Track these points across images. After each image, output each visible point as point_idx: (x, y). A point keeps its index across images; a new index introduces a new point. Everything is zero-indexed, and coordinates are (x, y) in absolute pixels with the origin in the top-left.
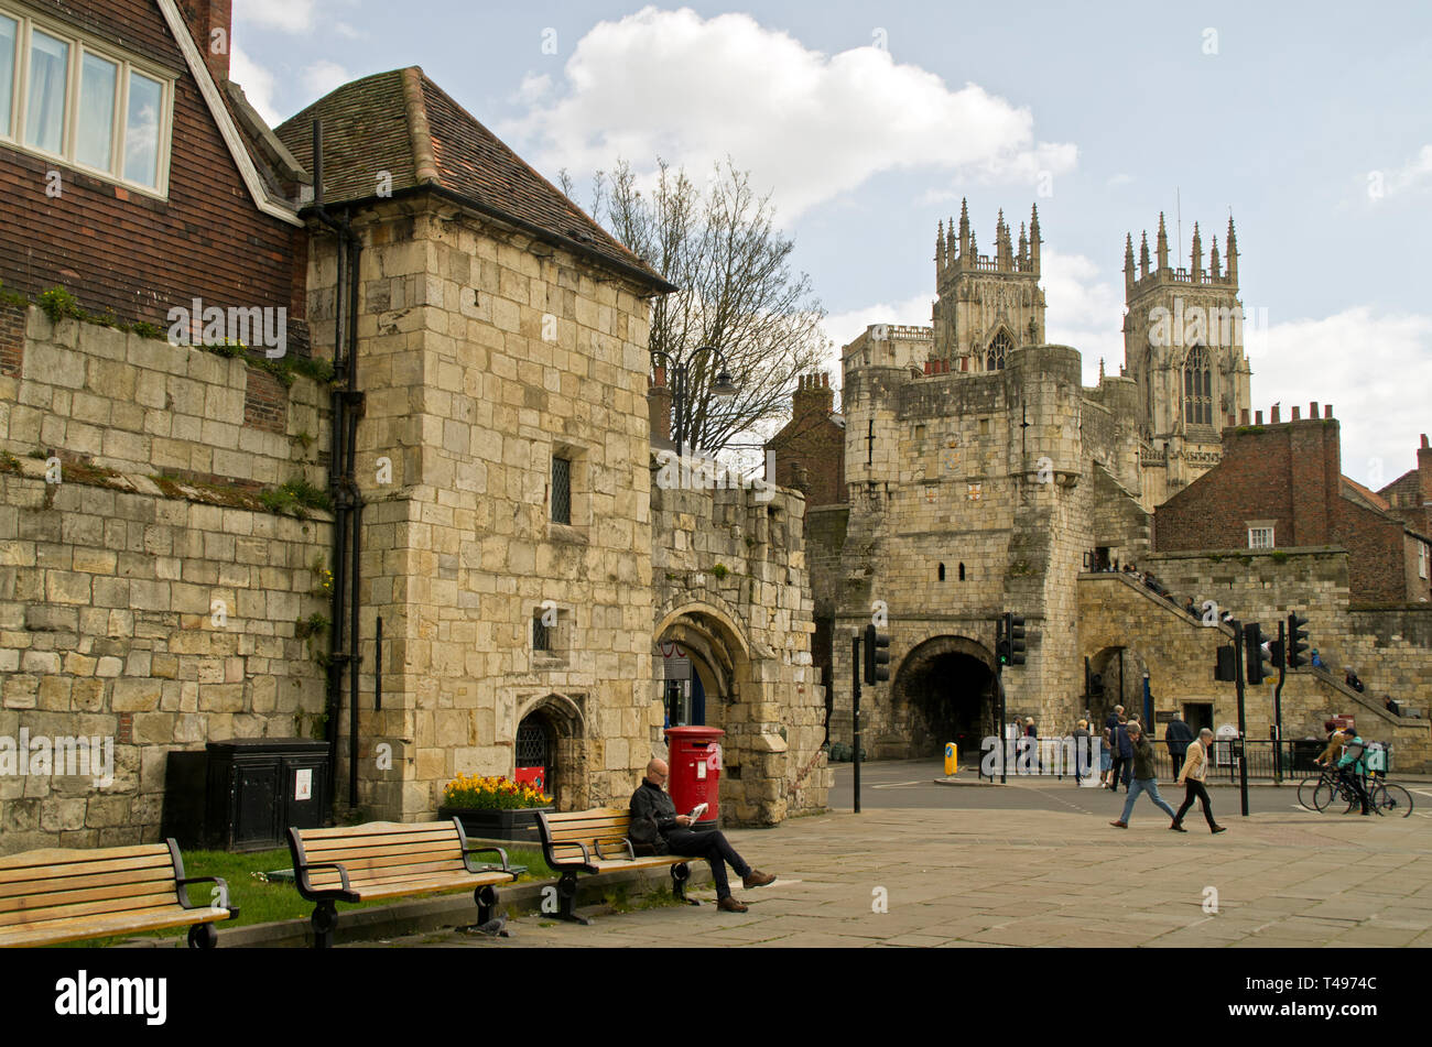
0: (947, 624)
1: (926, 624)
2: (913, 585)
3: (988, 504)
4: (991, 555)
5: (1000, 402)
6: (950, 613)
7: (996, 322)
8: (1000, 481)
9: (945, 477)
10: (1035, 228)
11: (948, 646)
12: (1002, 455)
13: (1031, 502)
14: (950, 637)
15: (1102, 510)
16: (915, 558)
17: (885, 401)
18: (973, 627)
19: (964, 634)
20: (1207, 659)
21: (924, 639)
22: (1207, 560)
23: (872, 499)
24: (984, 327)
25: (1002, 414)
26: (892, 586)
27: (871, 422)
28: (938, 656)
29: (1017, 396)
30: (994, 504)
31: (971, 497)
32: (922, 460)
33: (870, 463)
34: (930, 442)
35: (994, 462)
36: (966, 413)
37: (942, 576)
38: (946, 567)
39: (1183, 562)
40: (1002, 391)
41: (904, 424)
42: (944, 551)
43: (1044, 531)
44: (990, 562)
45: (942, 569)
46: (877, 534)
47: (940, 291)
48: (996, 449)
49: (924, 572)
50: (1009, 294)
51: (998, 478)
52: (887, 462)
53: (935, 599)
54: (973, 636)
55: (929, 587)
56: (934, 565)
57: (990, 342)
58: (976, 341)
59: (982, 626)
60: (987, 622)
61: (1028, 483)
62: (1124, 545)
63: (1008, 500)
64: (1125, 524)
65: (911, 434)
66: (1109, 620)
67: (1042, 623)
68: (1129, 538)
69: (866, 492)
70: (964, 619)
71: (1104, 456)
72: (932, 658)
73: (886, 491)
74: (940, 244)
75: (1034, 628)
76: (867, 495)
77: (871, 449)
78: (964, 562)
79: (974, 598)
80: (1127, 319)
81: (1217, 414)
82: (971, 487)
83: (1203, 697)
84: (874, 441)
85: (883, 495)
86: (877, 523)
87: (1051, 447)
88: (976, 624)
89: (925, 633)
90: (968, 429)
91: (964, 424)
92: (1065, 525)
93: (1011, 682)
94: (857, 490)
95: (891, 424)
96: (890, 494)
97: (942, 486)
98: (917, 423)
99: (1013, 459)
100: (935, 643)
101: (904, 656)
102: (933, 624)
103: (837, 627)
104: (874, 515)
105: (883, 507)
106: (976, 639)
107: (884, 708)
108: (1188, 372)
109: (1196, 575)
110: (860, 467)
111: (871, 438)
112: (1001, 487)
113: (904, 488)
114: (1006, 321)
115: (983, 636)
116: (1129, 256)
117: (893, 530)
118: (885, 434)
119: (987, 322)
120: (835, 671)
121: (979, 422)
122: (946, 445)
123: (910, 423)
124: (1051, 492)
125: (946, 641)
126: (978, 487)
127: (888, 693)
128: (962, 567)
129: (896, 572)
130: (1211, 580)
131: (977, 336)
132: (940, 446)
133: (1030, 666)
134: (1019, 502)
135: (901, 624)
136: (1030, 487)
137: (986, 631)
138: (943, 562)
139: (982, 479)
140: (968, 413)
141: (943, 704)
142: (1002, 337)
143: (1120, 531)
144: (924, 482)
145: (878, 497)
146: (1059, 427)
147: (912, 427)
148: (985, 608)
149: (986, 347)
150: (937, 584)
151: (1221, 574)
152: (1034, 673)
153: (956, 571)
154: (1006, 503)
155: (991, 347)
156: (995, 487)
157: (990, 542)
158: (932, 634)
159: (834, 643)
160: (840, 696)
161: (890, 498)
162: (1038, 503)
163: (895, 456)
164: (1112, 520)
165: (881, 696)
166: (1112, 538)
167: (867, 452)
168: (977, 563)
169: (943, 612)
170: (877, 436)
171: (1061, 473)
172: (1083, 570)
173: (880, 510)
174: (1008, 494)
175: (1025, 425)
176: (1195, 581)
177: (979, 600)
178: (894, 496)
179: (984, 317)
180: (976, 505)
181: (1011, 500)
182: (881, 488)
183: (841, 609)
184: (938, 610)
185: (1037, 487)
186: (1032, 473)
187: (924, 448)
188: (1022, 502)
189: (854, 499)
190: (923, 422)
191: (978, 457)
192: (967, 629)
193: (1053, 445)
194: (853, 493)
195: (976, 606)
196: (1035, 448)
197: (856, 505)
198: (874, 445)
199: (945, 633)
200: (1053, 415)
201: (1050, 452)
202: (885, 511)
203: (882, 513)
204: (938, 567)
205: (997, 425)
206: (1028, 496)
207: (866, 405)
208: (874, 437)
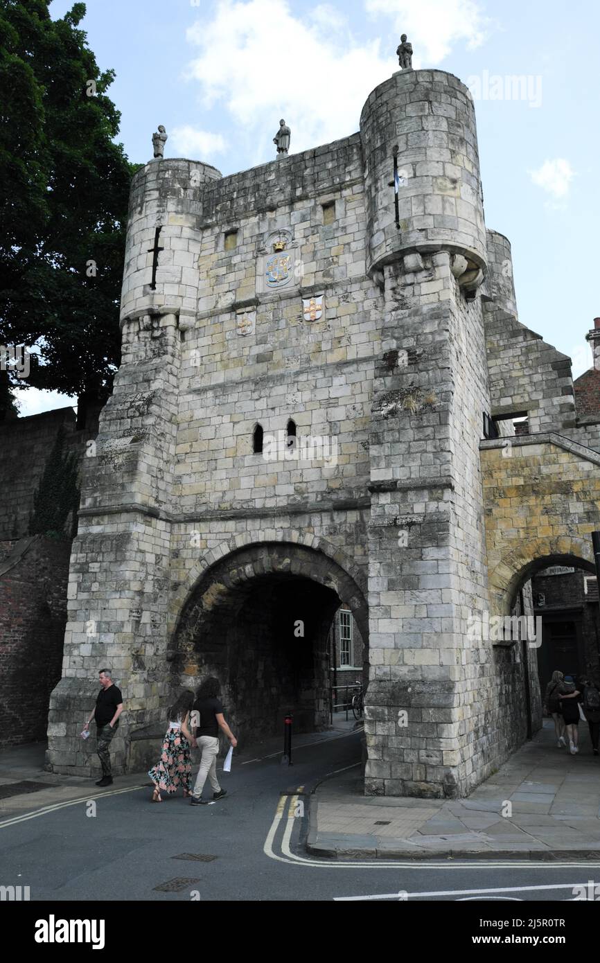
0: (265, 524)
1: (231, 525)
2: (212, 462)
4: (341, 402)
6: (270, 503)
8: (356, 287)
9: (266, 294)
11: (266, 560)
12: (359, 245)
13: (411, 301)
15: (499, 362)
16: (215, 421)
17: (180, 202)
18: (310, 525)
19: (295, 537)
21: (226, 550)
23: (154, 338)
25: (357, 188)
27: (158, 230)
28: (250, 579)
30: (345, 321)
31: (307, 317)
32: (231, 277)
33: (153, 286)
34: (244, 249)
35: (346, 258)
36: (300, 199)
37: (258, 445)
38: (265, 428)
40: (355, 157)
41: (207, 233)
42: (262, 404)
43: (438, 338)
44: (338, 414)
45: (258, 433)
46: (156, 385)
48: (347, 239)
49: (231, 442)
51: (351, 282)
52: (180, 283)
53: (246, 482)
55: (238, 463)
56: (247, 428)
59: (327, 521)
60: (335, 515)
61: (406, 272)
62: (537, 407)
63: (367, 313)
64: (537, 378)
65: (217, 244)
67: (447, 494)
68: (545, 397)
69: (146, 329)
70: (295, 511)
72: (241, 583)
73: (177, 328)
75: (433, 506)
76: (148, 334)
77: (155, 264)
78: (296, 419)
79: (311, 476)
84: (161, 254)
85: (171, 331)
87: (444, 208)
88: (316, 520)
89: (228, 540)
90: (303, 220)
91: (296, 215)
93: (387, 612)
94: (134, 328)
95: (187, 232)
96: (183, 332)
97: (261, 308)
98: (226, 228)
99: (378, 239)
100: (246, 557)
101: (193, 581)
102: (242, 524)
103: (80, 531)
104: (157, 361)
105: (170, 349)
106: (316, 545)
107: (153, 674)
110: (139, 292)
111: (157, 250)
112: (358, 296)
113: (205, 322)
115: (328, 539)
117: (184, 386)
118: (178, 245)
120: (70, 606)
121: (320, 209)
122: (268, 250)
123: (217, 230)
125: (264, 555)
126: (319, 300)
127: (163, 647)
128: (292, 425)
129: (185, 447)
132: (260, 251)
133: (429, 581)
134: (390, 305)
136: (409, 278)
137: (333, 531)
138: (259, 421)
139: (327, 287)
140: (304, 197)
141: (261, 667)
143: (529, 389)
144: (234, 308)
145: (163, 335)
146: (454, 181)
148: (331, 491)
150: (250, 458)
152: (435, 594)
154: (366, 316)
156: (346, 297)
157: (338, 381)
158: (240, 542)
159: (72, 559)
160: (76, 652)
161: (183, 339)
162: (424, 300)
163: (191, 276)
164: (514, 374)
165: (150, 650)
166: (518, 400)
167: (151, 268)
168: (318, 416)
169: (258, 504)
170: (166, 248)
171: (460, 250)
172: (483, 437)
173: (165, 353)
174: (368, 304)
177: (321, 479)
178: (188, 336)
180: (316, 329)
181: (373, 312)
182: (169, 320)
184: (252, 500)
185: (421, 276)
186: (413, 250)
187: (236, 260)
188: (396, 304)
189: (128, 342)
190: (235, 225)
191: (319, 256)
192: (300, 529)
193: (447, 205)
194: (128, 334)
195: (316, 489)
196: (416, 210)
197: (131, 350)
198: (160, 260)
199: (261, 539)
200: (444, 163)
201: (442, 216)
202: (173, 355)
203: (168, 358)
204: (252, 431)
205: (350, 206)
206: (407, 292)
207: (152, 208)
208: (162, 249)
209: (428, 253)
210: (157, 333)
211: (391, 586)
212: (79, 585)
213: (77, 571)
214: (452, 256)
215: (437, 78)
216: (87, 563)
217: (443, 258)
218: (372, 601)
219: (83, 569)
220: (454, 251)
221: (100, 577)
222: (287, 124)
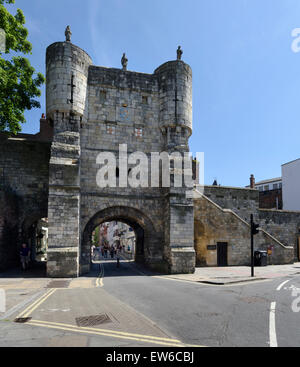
3: (146, 140)
5: (155, 88)
14: (121, 207)
26: (83, 177)
29: (171, 85)
54: (136, 207)
82: (136, 130)
135: (90, 198)
147: (97, 90)
175: (176, 100)
183: (54, 182)
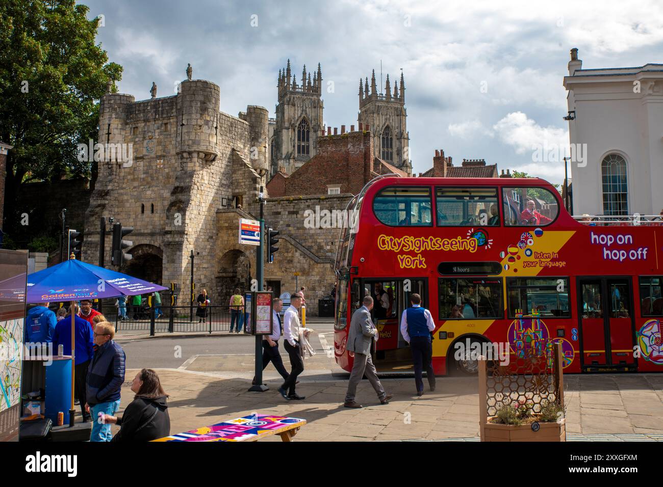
0: (144, 238)
1: (135, 238)
2: (129, 215)
3: (166, 170)
4: (167, 199)
5: (173, 113)
6: (146, 231)
7: (302, 114)
8: (173, 158)
9: (146, 155)
10: (319, 74)
11: (145, 250)
12: (173, 142)
13: (185, 168)
14: (146, 245)
15: (236, 175)
16: (130, 201)
17: (117, 114)
18: (157, 240)
19: (152, 243)
20: (279, 256)
21: (133, 246)
22: (285, 202)
23: (109, 168)
24: (296, 116)
25: (174, 120)
27: (109, 125)
28: (141, 255)
30: (169, 170)
31: (158, 166)
32: (134, 147)
34: (139, 136)
35: (170, 147)
36: (157, 120)
37: (143, 212)
38: (145, 206)
39: (274, 203)
41: (128, 126)
42: (144, 196)
43: (190, 184)
44: (165, 203)
45: (143, 207)
46: (109, 188)
47: (279, 100)
48: (171, 139)
49: (134, 209)
50: (307, 102)
51: (171, 156)
53: (139, 224)
54: (156, 244)
55: (137, 216)
56: (139, 205)
57: (298, 123)
58: (293, 122)
59: (161, 238)
61: (184, 158)
62: (245, 194)
64: (246, 183)
65: (131, 132)
66: (231, 235)
67: (184, 235)
68: (248, 191)
69: (106, 164)
70: (152, 234)
71: (242, 147)
73: (117, 164)
74: (279, 80)
76: (107, 166)
77: (108, 140)
78: (153, 203)
79: (158, 223)
80: (360, 115)
81: (395, 156)
82: (158, 161)
83: (276, 277)
84: (110, 135)
85: (115, 167)
86: (110, 181)
87: (196, 137)
88: (158, 238)
90: (158, 128)
91: (156, 126)
92: (206, 182)
94: (102, 163)
95: (120, 126)
96: (120, 165)
97: (145, 161)
98: (134, 126)
99: (177, 144)
100: (140, 248)
102: (138, 238)
103: (85, 239)
104: (110, 177)
105: (114, 173)
106: (158, 246)
108: (383, 138)
109: (279, 210)
112: (173, 160)
114: (306, 114)
115: (161, 244)
116: (361, 88)
117: (120, 186)
118: (116, 131)
119: (298, 114)
121: (163, 125)
122: (147, 138)
123: (131, 126)
124: (195, 163)
125: (144, 248)
126: (162, 161)
128: (152, 205)
129: (120, 209)
130: (287, 213)
131: (293, 120)
132: (144, 138)
133: (177, 261)
136: (185, 160)
137: (163, 241)
138: (143, 203)
139: (164, 156)
142: (304, 121)
143: (244, 187)
144: (136, 159)
145: (112, 167)
146: (200, 126)
147: (131, 128)
149: (297, 125)
150: (140, 215)
151: (292, 210)
152: (178, 265)
153: (150, 208)
155: (299, 125)
156: (170, 161)
158: (138, 243)
161: (120, 168)
162: (189, 169)
164: (240, 181)
166: (240, 191)
168: (160, 203)
169: (142, 231)
170: (112, 133)
171: (201, 152)
172: (221, 207)
173: (113, 174)
174: (176, 165)
175: (182, 125)
176: (279, 213)
177: (160, 224)
178: (122, 167)
179: (296, 112)
180: (160, 171)
181: (177, 168)
182: (114, 162)
183: (87, 230)
184: (140, 230)
185: (188, 160)
186: (185, 152)
187: (137, 140)
188: (181, 169)
189: (100, 168)
190: (137, 125)
191: (162, 144)
192: (154, 240)
193: (197, 136)
194: (100, 165)
195: (158, 228)
196: (187, 137)
197: (102, 171)
198: (110, 138)
199: (143, 243)
200: (197, 119)
201: (195, 140)
202: (116, 175)
203: (114, 176)
204: (141, 206)
205: (172, 126)
206: (184, 165)
207: (107, 116)
208: (111, 133)
209: (190, 153)
210: (110, 166)
211: (168, 262)
212: (85, 258)
213: (84, 253)
214: (198, 154)
215: (199, 84)
216: (87, 251)
217: (195, 155)
218: (163, 266)
219: (86, 253)
220: (198, 152)
221: (91, 255)
222: (156, 84)
